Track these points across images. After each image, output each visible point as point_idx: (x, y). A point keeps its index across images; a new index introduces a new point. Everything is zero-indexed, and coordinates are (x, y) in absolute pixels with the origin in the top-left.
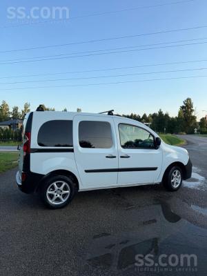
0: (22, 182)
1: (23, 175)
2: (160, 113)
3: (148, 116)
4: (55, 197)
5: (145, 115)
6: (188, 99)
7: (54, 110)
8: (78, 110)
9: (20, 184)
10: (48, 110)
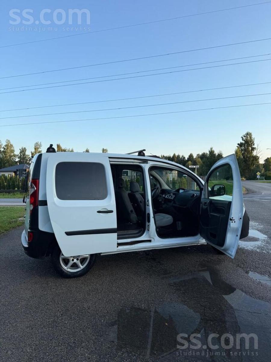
0: (29, 244)
1: (30, 235)
2: (212, 152)
3: (195, 156)
4: (71, 263)
5: (191, 156)
6: (247, 134)
7: (72, 151)
8: (104, 150)
9: (26, 246)
10: (65, 151)
